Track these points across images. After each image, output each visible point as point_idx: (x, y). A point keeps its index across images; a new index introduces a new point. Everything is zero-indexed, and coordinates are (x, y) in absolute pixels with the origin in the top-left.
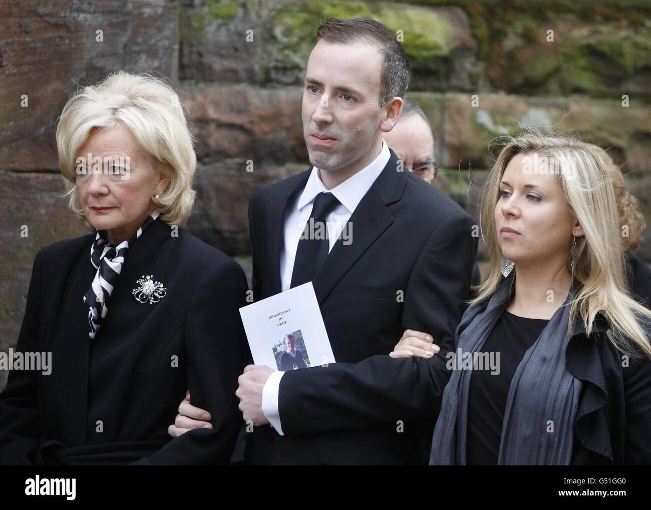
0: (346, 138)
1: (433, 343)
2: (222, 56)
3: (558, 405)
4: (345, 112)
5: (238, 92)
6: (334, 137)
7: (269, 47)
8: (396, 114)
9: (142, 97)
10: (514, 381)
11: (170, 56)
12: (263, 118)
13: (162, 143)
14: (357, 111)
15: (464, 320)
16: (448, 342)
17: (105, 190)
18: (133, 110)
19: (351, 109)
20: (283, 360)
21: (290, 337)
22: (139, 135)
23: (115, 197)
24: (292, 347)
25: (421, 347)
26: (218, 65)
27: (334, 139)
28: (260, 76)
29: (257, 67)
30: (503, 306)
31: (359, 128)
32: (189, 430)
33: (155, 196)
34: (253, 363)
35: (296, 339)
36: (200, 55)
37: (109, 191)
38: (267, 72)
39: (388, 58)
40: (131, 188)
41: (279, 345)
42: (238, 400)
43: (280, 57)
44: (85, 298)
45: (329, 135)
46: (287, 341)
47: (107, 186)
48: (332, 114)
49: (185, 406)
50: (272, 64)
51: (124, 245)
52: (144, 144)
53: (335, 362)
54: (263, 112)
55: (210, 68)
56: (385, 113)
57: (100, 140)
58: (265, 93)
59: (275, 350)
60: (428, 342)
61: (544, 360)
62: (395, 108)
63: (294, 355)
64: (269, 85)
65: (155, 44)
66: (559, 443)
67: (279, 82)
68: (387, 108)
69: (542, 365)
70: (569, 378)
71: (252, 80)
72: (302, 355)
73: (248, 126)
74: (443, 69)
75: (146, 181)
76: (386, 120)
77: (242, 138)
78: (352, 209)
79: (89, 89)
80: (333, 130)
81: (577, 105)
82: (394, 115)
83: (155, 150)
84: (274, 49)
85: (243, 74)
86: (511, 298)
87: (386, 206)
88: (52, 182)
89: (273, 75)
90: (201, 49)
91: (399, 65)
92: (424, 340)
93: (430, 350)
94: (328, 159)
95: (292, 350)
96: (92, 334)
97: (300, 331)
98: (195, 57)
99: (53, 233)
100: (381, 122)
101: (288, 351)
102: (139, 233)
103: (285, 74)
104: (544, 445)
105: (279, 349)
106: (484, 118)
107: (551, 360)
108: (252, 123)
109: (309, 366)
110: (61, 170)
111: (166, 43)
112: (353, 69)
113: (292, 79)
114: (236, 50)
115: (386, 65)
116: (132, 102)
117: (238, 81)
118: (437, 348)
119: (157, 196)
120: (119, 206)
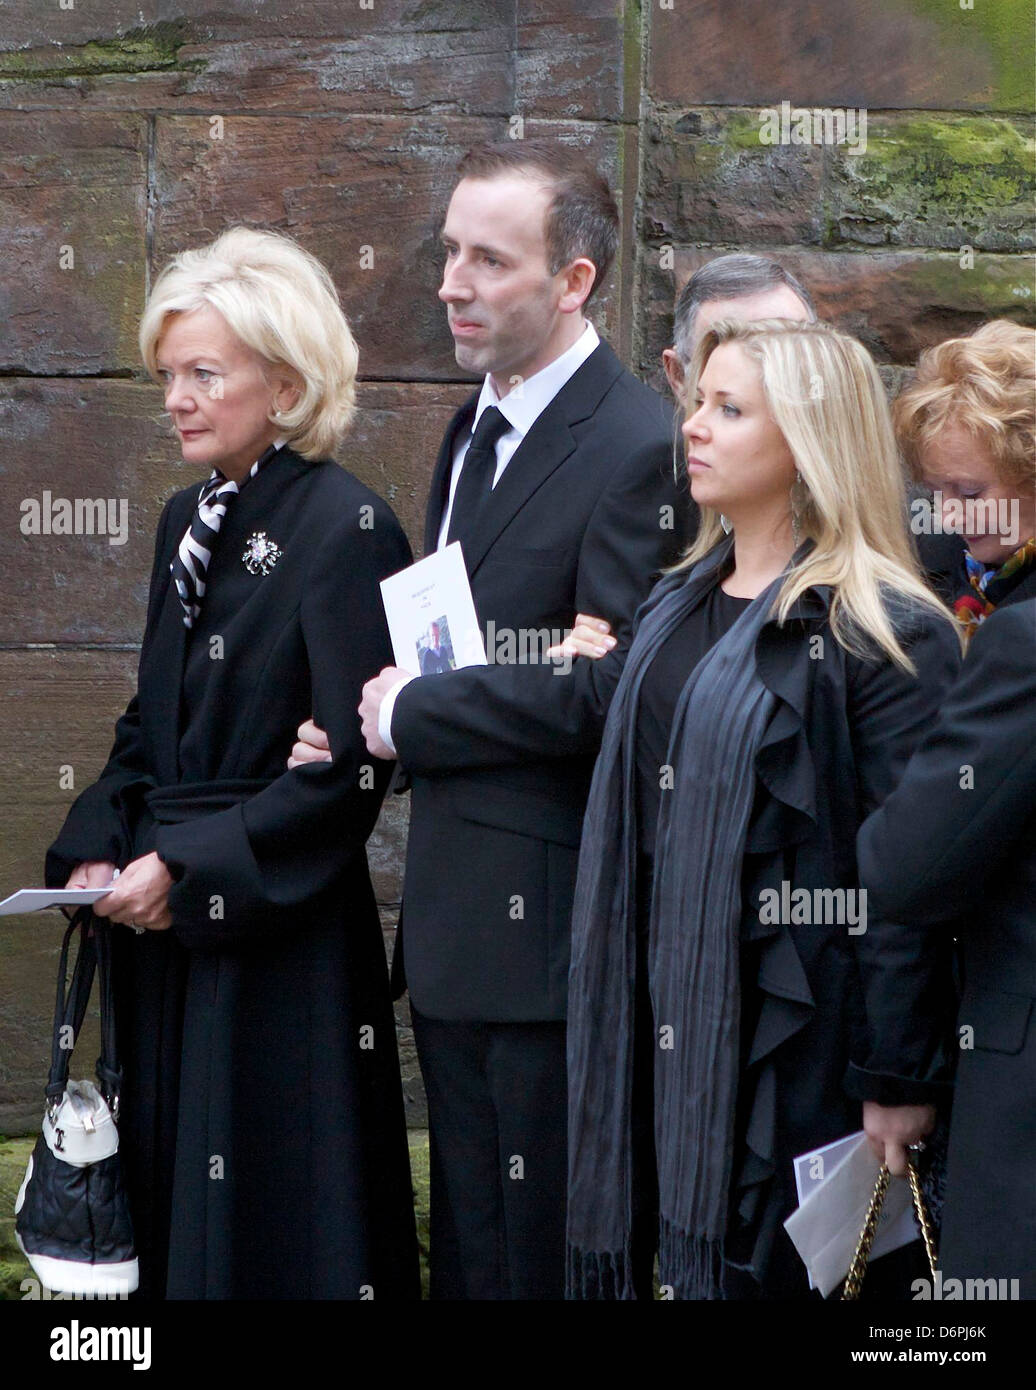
1: (609, 634)
4: (490, 285)
6: (477, 323)
8: (585, 285)
9: (248, 265)
16: (624, 633)
17: (191, 405)
19: (498, 279)
20: (427, 657)
21: (435, 625)
22: (233, 321)
23: (206, 416)
24: (437, 641)
25: (591, 641)
27: (479, 326)
30: (717, 580)
31: (515, 308)
33: (274, 413)
35: (441, 629)
37: (196, 408)
40: (230, 402)
41: (423, 638)
42: (360, 720)
44: (172, 567)
45: (469, 319)
46: (431, 631)
47: (192, 399)
48: (472, 288)
51: (230, 487)
52: (242, 335)
53: (486, 662)
56: (565, 284)
59: (418, 645)
60: (602, 633)
61: (725, 661)
62: (582, 275)
63: (438, 653)
68: (567, 276)
69: (721, 669)
70: (757, 690)
72: (447, 652)
75: (256, 392)
76: (567, 294)
82: (580, 287)
83: (257, 342)
87: (570, 426)
92: (597, 630)
93: (603, 644)
95: (437, 646)
96: (187, 620)
97: (445, 617)
100: (559, 299)
101: (432, 648)
102: (254, 469)
105: (423, 644)
107: (736, 659)
109: (454, 669)
112: (495, 219)
115: (554, 211)
118: (612, 643)
119: (278, 414)
120: (211, 427)
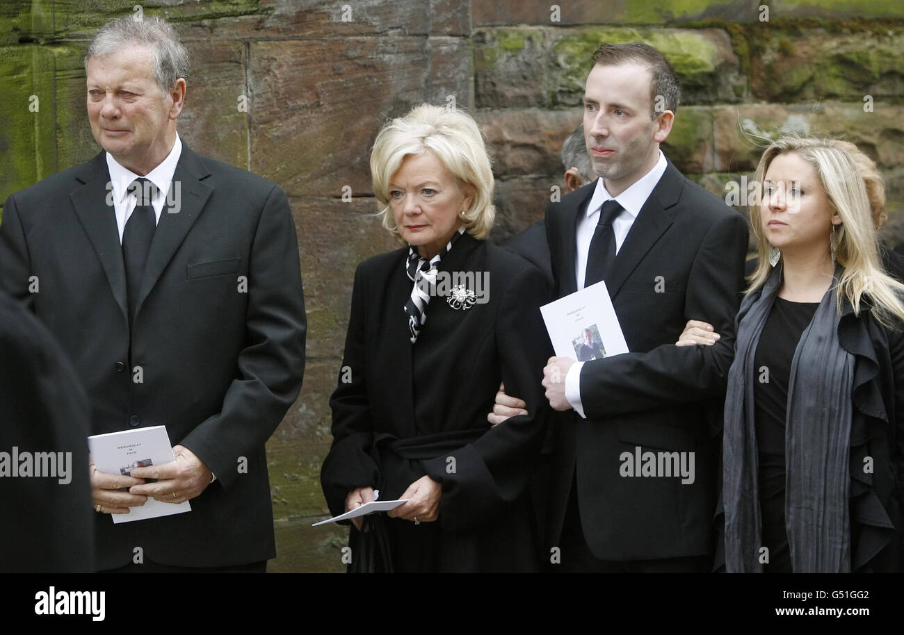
0: (622, 149)
1: (714, 332)
2: (513, 85)
3: (836, 379)
4: (619, 127)
5: (529, 115)
6: (611, 149)
7: (554, 74)
8: (668, 125)
9: (446, 125)
10: (794, 360)
11: (467, 88)
12: (551, 137)
13: (467, 166)
14: (630, 124)
15: (742, 310)
16: (726, 329)
17: (418, 210)
18: (439, 137)
19: (624, 123)
20: (583, 352)
21: (587, 331)
22: (446, 159)
23: (428, 216)
24: (590, 340)
25: (703, 337)
26: (510, 92)
27: (612, 151)
28: (548, 100)
29: (544, 92)
30: (775, 292)
31: (633, 140)
32: (509, 418)
33: (461, 213)
34: (555, 355)
35: (592, 332)
36: (494, 84)
37: (422, 212)
38: (554, 96)
39: (656, 76)
41: (578, 339)
42: (544, 389)
43: (564, 82)
44: (405, 308)
45: (606, 147)
46: (585, 334)
47: (420, 207)
48: (608, 129)
49: (501, 397)
50: (559, 88)
51: (436, 259)
53: (628, 352)
54: (552, 132)
55: (503, 96)
56: (658, 126)
57: (412, 165)
58: (553, 114)
59: (574, 343)
60: (710, 331)
61: (820, 339)
62: (667, 120)
63: (591, 347)
64: (556, 107)
65: (453, 78)
66: (840, 410)
67: (565, 104)
68: (659, 120)
69: (819, 344)
70: (843, 354)
71: (541, 105)
72: (598, 346)
73: (540, 145)
74: (710, 84)
76: (659, 131)
77: (535, 155)
78: (636, 215)
79: (398, 121)
80: (610, 143)
81: (832, 109)
82: (666, 127)
83: (462, 172)
84: (558, 75)
85: (532, 100)
86: (781, 286)
87: (666, 209)
88: (369, 205)
89: (559, 98)
90: (494, 80)
91: (667, 82)
92: (706, 329)
93: (712, 338)
94: (608, 169)
95: (590, 343)
96: (413, 339)
97: (595, 325)
98: (489, 87)
99: (373, 250)
100: (655, 134)
101: (586, 344)
102: (449, 247)
103: (570, 97)
104: (827, 413)
105: (578, 342)
106: (749, 125)
107: (826, 338)
108: (543, 142)
109: (605, 356)
110: (375, 194)
111: (463, 76)
112: (623, 87)
113: (577, 101)
114: (525, 78)
115: (655, 82)
116: (437, 130)
117: (529, 106)
118: (717, 336)
119: (463, 213)
120: (431, 223)
